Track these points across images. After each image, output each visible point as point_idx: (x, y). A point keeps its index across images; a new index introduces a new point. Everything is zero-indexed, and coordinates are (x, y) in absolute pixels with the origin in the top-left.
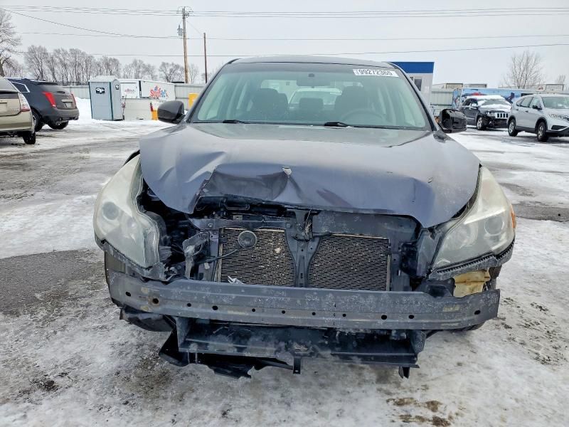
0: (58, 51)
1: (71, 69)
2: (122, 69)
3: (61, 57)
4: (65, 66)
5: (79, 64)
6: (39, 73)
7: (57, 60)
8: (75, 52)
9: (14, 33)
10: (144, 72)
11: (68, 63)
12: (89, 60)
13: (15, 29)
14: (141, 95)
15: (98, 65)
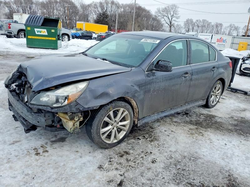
0: (197, 21)
1: (200, 28)
2: (223, 28)
3: (198, 23)
4: (198, 26)
5: (205, 26)
6: (187, 29)
7: (196, 24)
8: (204, 21)
9: (179, 14)
10: (234, 30)
11: (200, 25)
12: (209, 24)
13: (179, 13)
14: (211, 41)
15: (213, 26)
